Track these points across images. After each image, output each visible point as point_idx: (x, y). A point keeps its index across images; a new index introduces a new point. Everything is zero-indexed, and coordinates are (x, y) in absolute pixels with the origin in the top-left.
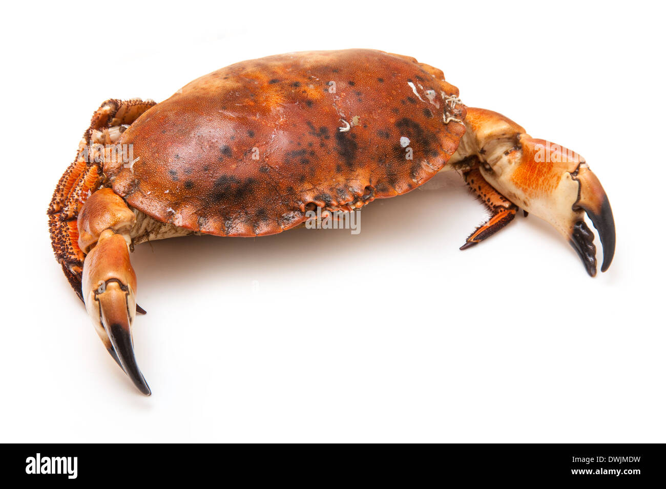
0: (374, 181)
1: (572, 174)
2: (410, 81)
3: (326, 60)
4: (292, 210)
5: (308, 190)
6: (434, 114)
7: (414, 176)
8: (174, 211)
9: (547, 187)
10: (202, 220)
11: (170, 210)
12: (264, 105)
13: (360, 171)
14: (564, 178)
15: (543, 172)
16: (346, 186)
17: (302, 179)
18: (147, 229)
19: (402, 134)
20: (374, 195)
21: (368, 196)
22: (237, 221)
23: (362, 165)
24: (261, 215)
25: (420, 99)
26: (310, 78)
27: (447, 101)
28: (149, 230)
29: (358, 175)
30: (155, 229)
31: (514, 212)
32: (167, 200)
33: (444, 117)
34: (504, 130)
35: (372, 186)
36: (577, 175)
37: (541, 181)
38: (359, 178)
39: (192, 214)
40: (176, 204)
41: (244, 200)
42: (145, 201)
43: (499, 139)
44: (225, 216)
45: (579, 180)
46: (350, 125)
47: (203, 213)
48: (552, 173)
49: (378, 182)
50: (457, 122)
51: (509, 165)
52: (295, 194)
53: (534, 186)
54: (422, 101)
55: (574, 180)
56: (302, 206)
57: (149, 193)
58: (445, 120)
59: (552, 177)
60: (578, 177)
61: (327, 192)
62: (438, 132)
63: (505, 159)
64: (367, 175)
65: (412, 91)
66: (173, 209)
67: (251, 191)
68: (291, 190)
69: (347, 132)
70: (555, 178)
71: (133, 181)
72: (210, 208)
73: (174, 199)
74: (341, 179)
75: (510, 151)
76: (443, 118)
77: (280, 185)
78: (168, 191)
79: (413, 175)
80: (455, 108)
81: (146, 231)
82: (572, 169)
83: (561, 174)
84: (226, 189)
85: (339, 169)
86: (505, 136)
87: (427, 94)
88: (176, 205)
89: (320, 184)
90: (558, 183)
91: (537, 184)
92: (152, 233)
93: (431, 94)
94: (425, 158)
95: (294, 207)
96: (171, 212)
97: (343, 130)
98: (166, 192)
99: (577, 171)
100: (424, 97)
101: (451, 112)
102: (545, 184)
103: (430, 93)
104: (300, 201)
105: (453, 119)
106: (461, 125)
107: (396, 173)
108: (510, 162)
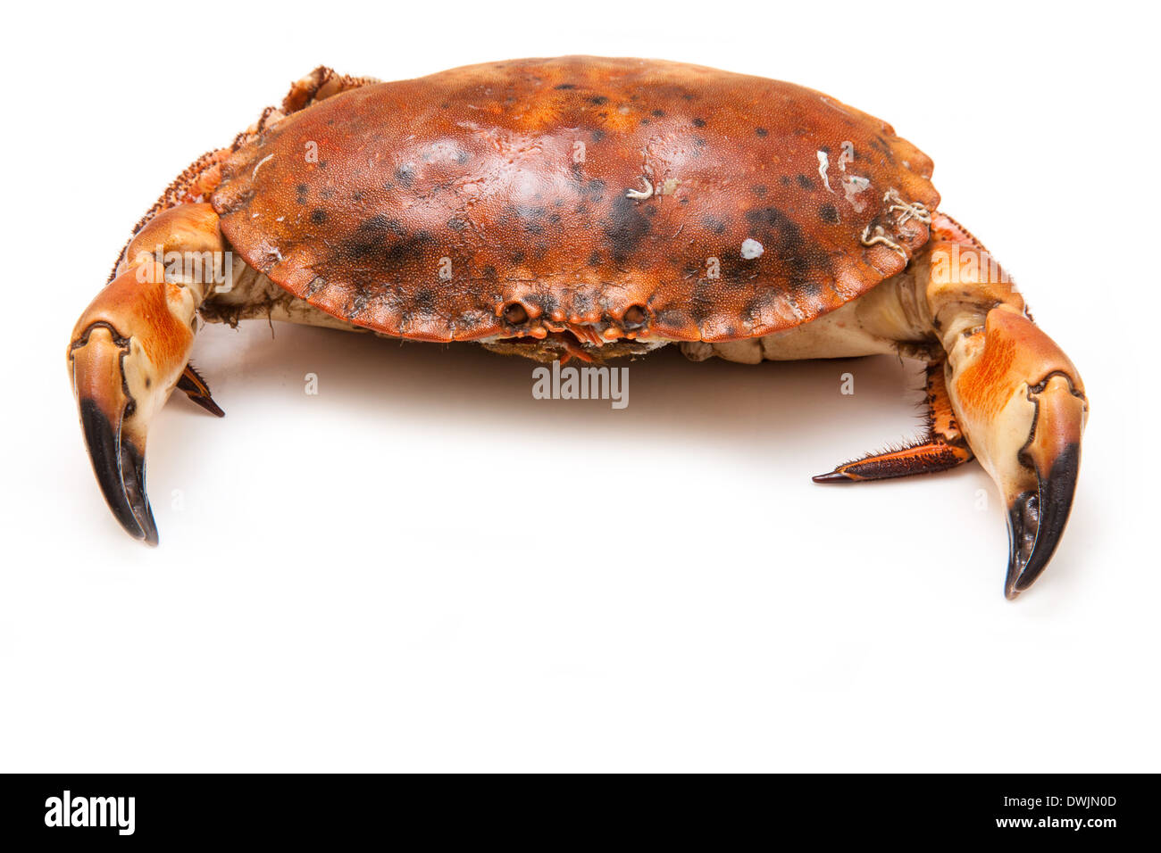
0: (659, 301)
1: (1031, 387)
2: (826, 150)
3: (690, 77)
4: (480, 308)
5: (521, 281)
6: (843, 219)
7: (751, 317)
8: (280, 256)
9: (991, 405)
10: (319, 282)
11: (275, 251)
12: (517, 118)
13: (635, 275)
14: (1017, 392)
15: (995, 375)
16: (598, 294)
17: (518, 258)
18: (270, 292)
19: (753, 235)
20: (649, 325)
21: (637, 326)
22: (377, 300)
23: (642, 264)
24: (423, 302)
25: (827, 184)
26: (634, 98)
27: (891, 208)
28: (273, 297)
29: (627, 282)
30: (285, 298)
31: (959, 452)
32: (277, 233)
33: (866, 232)
34: (967, 286)
35: (650, 308)
36: (1039, 392)
37: (986, 390)
38: (630, 286)
39: (306, 268)
40: (288, 244)
41: (401, 267)
42: (243, 227)
43: (961, 302)
44: (361, 286)
45: (1037, 402)
46: (654, 190)
47: (324, 272)
48: (1005, 381)
49: (669, 306)
50: (892, 248)
51: (964, 357)
52: (496, 281)
53: (975, 400)
54: (829, 189)
55: (1030, 400)
56: (500, 307)
57: (255, 216)
58: (864, 237)
59: (1002, 388)
60: (1038, 396)
61: (557, 293)
62: (838, 254)
63: (963, 342)
64: (649, 288)
65: (818, 166)
66: (280, 251)
67: (418, 255)
68: (491, 273)
69: (641, 202)
70: (1007, 391)
71: (247, 193)
72: (339, 264)
73: (287, 236)
74: (593, 278)
75: (976, 330)
76: (862, 233)
77: (475, 258)
78: (281, 219)
79: (749, 314)
80: (905, 224)
81: (267, 297)
82: (1034, 379)
83: (1017, 386)
84: (377, 240)
85: (595, 261)
86: (970, 299)
87: (848, 182)
88: (287, 247)
89: (548, 276)
90: (1006, 401)
91: (980, 397)
92: (279, 304)
93: (856, 184)
94: (790, 292)
95: (486, 305)
96: (274, 255)
97: (635, 194)
98: (279, 220)
99: (1042, 384)
100: (836, 185)
101: (891, 229)
102: (990, 399)
103: (855, 182)
104: (500, 294)
105: (886, 241)
106: (897, 255)
107: (712, 300)
108: (967, 351)
